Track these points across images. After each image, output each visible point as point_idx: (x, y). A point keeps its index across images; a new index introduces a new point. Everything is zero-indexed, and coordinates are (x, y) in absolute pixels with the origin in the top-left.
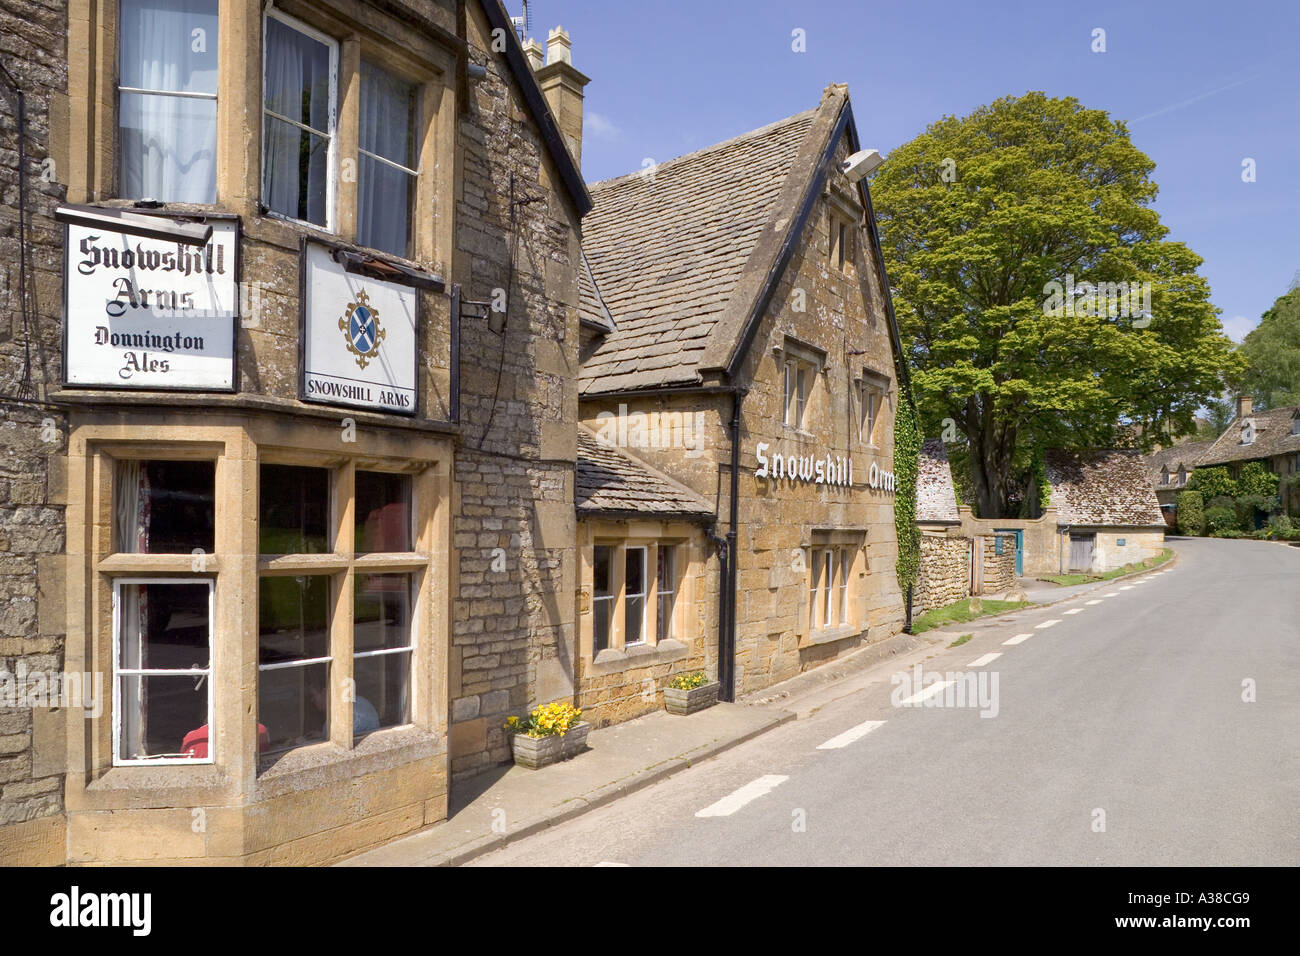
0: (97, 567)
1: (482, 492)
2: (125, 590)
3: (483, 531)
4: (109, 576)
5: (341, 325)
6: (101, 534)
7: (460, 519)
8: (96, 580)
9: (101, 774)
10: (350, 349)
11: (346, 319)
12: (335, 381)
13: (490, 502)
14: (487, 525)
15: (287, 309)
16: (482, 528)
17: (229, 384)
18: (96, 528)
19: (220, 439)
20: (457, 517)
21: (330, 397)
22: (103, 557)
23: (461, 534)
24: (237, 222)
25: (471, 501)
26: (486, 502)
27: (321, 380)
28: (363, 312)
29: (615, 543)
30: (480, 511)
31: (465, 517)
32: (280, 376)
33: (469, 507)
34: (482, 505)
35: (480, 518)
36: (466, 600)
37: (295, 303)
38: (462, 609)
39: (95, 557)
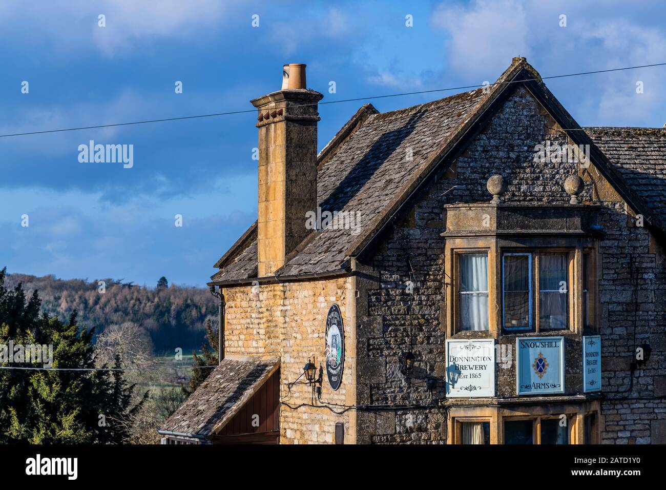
1: (617, 418)
3: (618, 437)
7: (604, 433)
13: (621, 423)
14: (620, 434)
16: (618, 436)
20: (603, 432)
23: (605, 440)
25: (611, 423)
26: (620, 423)
30: (617, 428)
31: (608, 432)
33: (609, 426)
34: (618, 425)
35: (617, 432)
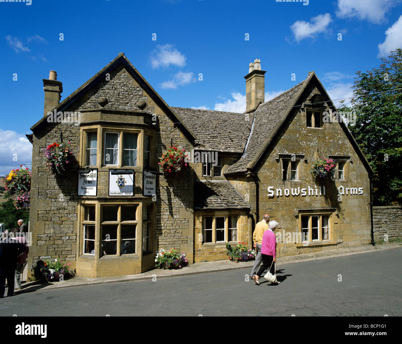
0: (81, 223)
1: (163, 207)
2: (86, 227)
4: (84, 224)
5: (117, 182)
6: (82, 218)
8: (81, 225)
9: (81, 255)
10: (118, 186)
11: (118, 181)
12: (115, 192)
15: (106, 181)
16: (163, 214)
17: (95, 195)
18: (81, 217)
19: (95, 203)
21: (114, 195)
22: (82, 221)
23: (157, 216)
24: (97, 169)
26: (165, 209)
27: (112, 192)
28: (121, 179)
29: (212, 216)
31: (159, 212)
32: (105, 192)
35: (163, 212)
36: (159, 229)
37: (108, 180)
38: (158, 231)
39: (81, 221)
